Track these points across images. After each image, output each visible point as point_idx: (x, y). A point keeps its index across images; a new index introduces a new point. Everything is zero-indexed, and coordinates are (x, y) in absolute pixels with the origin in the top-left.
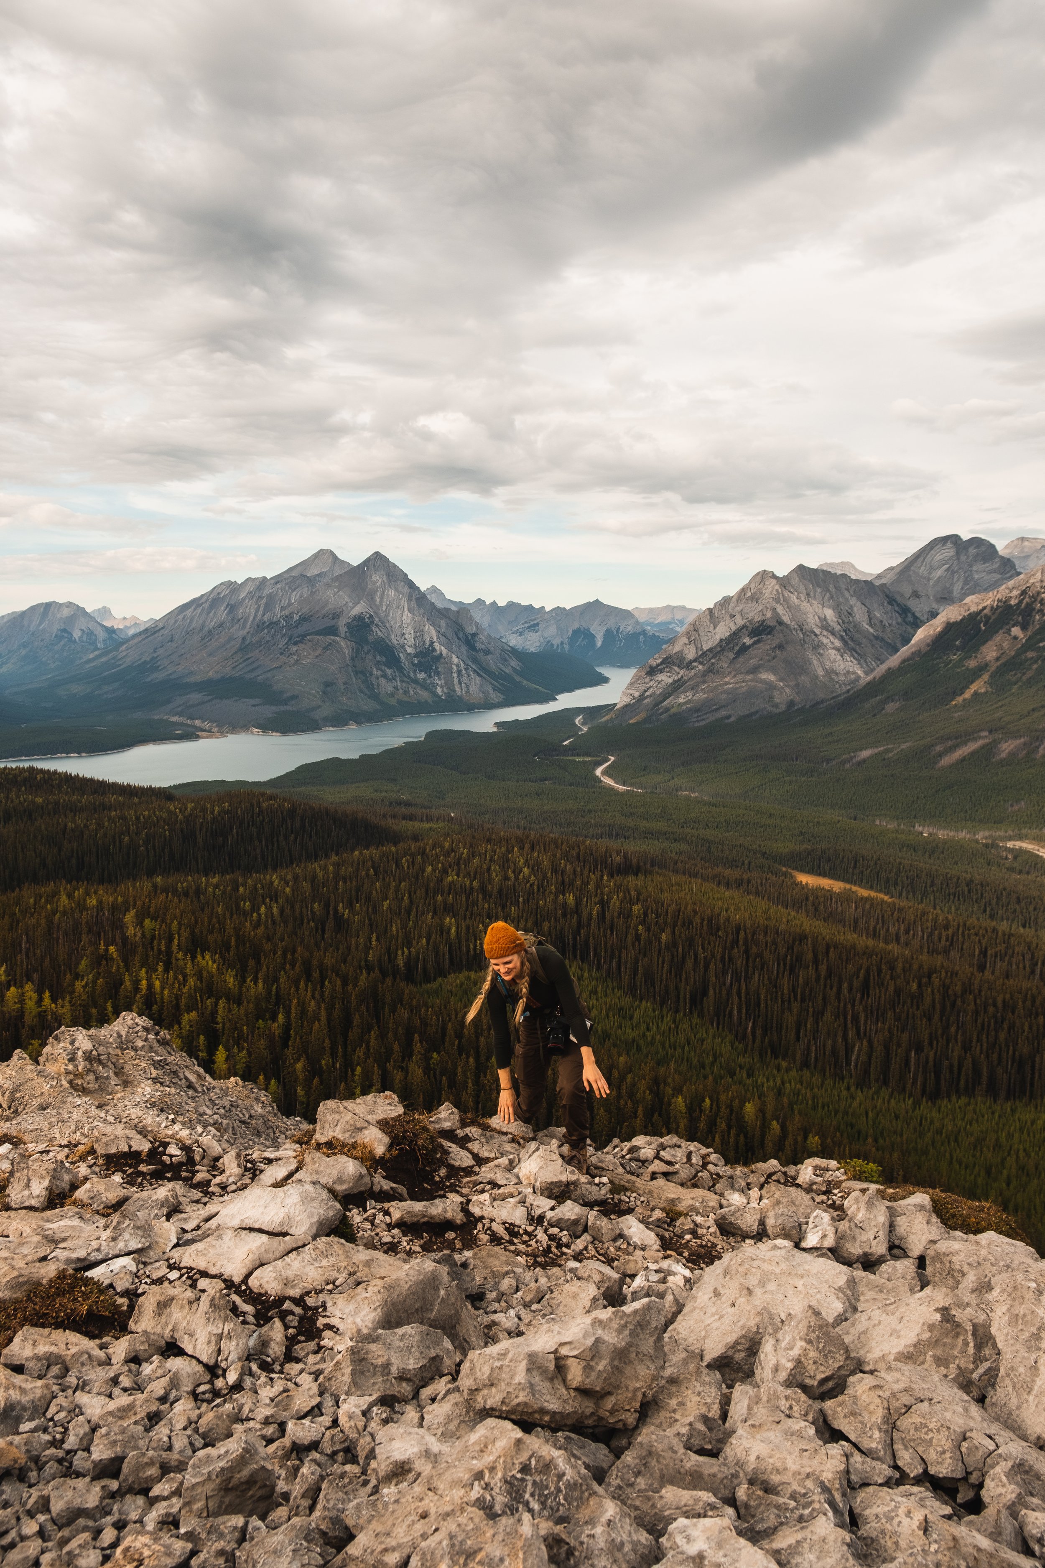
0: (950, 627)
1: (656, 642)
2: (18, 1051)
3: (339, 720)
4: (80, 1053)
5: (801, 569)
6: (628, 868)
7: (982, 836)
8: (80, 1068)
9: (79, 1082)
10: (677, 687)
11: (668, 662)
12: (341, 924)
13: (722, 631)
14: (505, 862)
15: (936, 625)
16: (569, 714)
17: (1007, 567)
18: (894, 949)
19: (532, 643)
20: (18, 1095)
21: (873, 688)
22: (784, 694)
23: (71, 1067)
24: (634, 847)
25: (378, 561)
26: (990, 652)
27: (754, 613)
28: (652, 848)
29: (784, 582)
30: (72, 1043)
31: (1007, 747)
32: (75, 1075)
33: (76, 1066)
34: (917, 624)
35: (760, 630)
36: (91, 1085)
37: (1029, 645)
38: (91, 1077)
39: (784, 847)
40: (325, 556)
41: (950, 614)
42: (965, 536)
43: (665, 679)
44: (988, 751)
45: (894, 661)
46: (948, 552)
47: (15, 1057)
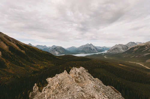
0: (131, 48)
1: (108, 49)
2: (65, 71)
3: (88, 53)
4: (77, 72)
5: (119, 44)
6: (107, 63)
7: (135, 63)
8: (77, 76)
9: (77, 79)
10: (110, 52)
11: (109, 50)
12: (89, 65)
13: (113, 48)
14: (99, 62)
15: (130, 48)
16: (103, 53)
17: (136, 44)
18: (128, 70)
19: (100, 49)
20: (62, 82)
21: (125, 52)
22: (118, 52)
23: (75, 76)
24: (108, 62)
25: (91, 44)
26: (135, 50)
27: (116, 47)
28: (109, 62)
29: (118, 45)
30: (75, 70)
31: (136, 57)
32: (76, 78)
33: (76, 75)
34: (128, 48)
35: (116, 48)
36: (79, 81)
37: (138, 49)
38: (79, 78)
39: (119, 62)
40: (88, 44)
41: (131, 47)
42: (132, 42)
43: (109, 51)
44: (135, 57)
45: (127, 50)
46: (131, 43)
47: (64, 72)
